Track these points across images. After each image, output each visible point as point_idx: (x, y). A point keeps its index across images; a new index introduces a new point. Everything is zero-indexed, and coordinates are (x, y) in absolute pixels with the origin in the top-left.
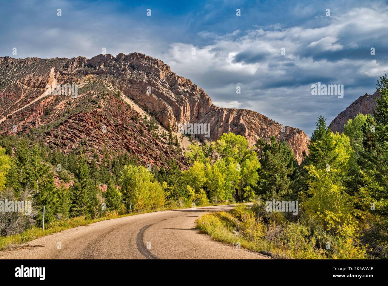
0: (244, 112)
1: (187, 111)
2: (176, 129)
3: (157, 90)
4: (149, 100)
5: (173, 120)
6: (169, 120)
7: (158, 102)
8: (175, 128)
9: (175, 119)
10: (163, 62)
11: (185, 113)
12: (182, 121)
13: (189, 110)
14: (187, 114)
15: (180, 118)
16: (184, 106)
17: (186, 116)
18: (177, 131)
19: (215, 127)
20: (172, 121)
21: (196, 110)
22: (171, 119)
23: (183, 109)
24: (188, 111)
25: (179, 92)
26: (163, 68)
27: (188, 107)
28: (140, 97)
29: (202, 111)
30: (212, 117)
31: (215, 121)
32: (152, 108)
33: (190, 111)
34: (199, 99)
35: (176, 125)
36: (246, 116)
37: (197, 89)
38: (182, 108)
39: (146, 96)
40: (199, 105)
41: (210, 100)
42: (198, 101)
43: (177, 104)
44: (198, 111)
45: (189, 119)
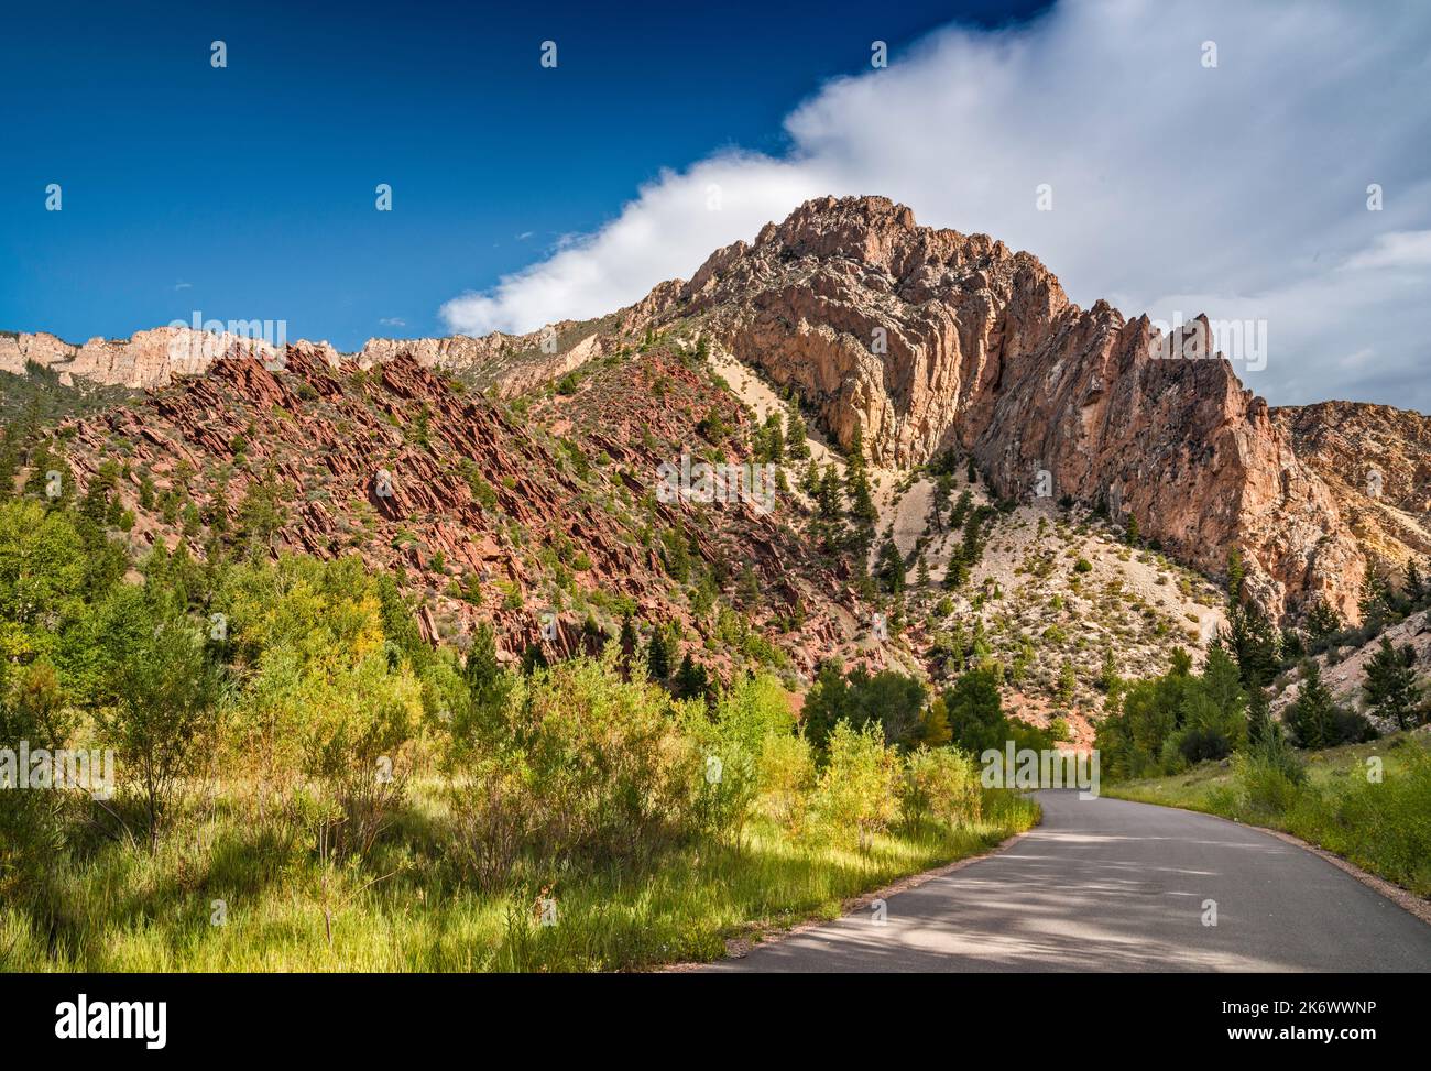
0: (1329, 414)
1: (943, 364)
2: (888, 452)
3: (837, 303)
4: (808, 354)
5: (879, 414)
6: (861, 413)
7: (834, 349)
8: (885, 450)
9: (889, 405)
10: (886, 201)
11: (936, 374)
12: (920, 410)
13: (956, 359)
14: (945, 374)
15: (911, 400)
16: (933, 341)
17: (939, 388)
18: (893, 463)
19: (1064, 408)
20: (872, 418)
21: (989, 352)
22: (866, 408)
23: (928, 353)
24: (948, 360)
25: (925, 289)
26: (883, 223)
27: (948, 344)
28: (781, 350)
29: (1014, 352)
30: (1054, 361)
31: (1065, 377)
32: (811, 383)
33: (959, 362)
34: (1005, 298)
35: (892, 432)
36: (1336, 428)
37: (1003, 259)
38: (920, 352)
39: (797, 340)
40: (1003, 325)
41: (1053, 288)
42: (996, 306)
43: (902, 337)
44: (999, 352)
45: (952, 398)
